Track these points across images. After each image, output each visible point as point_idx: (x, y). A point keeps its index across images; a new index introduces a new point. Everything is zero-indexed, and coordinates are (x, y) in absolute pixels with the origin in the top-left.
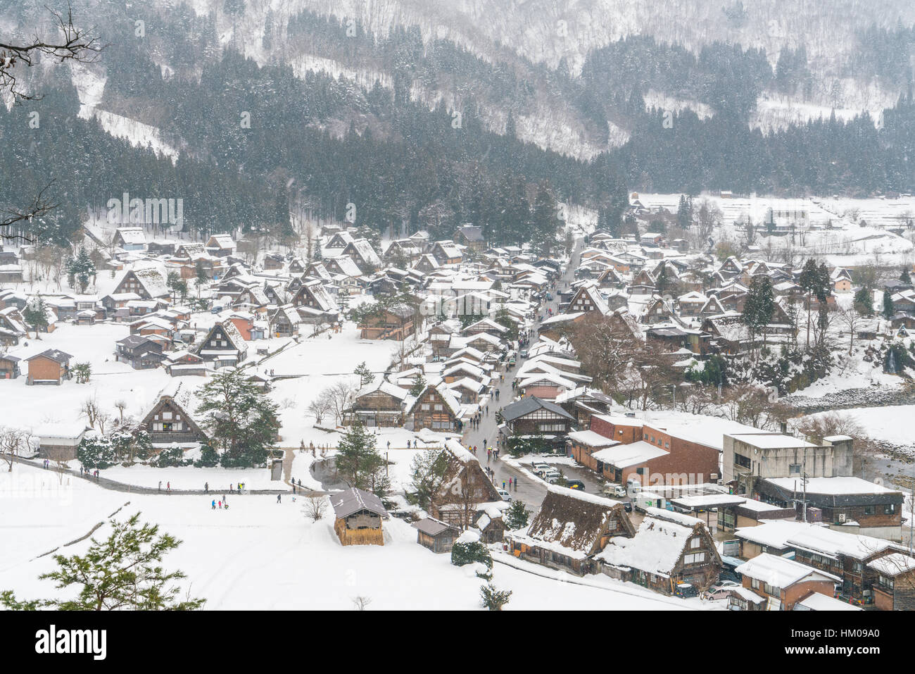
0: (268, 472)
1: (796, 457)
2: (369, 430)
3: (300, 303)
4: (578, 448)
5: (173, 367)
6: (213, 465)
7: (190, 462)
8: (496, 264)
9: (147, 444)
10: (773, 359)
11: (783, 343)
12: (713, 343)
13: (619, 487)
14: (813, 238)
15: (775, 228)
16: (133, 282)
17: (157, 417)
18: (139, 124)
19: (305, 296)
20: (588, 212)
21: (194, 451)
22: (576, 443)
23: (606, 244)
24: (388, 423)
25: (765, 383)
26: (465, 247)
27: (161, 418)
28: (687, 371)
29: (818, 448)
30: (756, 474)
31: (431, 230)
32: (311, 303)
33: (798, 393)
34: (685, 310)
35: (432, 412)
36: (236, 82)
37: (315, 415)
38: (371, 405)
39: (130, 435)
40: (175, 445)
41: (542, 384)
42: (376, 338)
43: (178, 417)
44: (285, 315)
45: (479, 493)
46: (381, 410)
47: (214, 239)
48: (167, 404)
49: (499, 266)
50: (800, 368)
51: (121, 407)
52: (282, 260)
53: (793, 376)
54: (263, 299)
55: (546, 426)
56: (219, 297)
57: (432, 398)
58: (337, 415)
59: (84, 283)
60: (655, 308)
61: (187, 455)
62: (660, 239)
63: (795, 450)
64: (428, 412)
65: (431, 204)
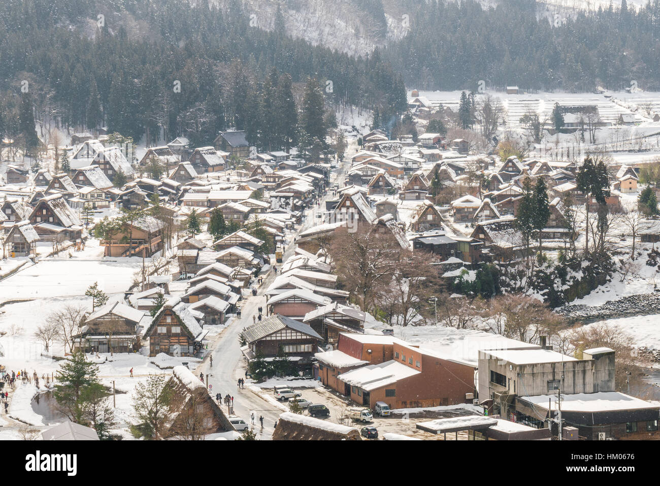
1: (554, 373)
2: (89, 358)
3: (39, 219)
4: (325, 370)
8: (259, 171)
10: (549, 266)
11: (560, 248)
12: (484, 251)
13: (366, 411)
14: (602, 134)
15: (563, 124)
19: (44, 212)
20: (363, 113)
22: (323, 365)
23: (381, 147)
24: (113, 348)
25: (542, 292)
26: (227, 154)
28: (456, 281)
29: (577, 362)
30: (512, 392)
31: (190, 136)
32: (51, 219)
33: (577, 302)
34: (458, 216)
37: (42, 342)
38: (102, 329)
41: (291, 301)
42: (121, 255)
44: (20, 232)
45: (209, 423)
46: (114, 334)
49: (263, 173)
50: (579, 275)
52: (27, 172)
53: (571, 283)
55: (291, 347)
57: (169, 320)
58: (66, 341)
60: (425, 214)
62: (438, 141)
63: (553, 365)
64: (165, 335)
65: (190, 108)
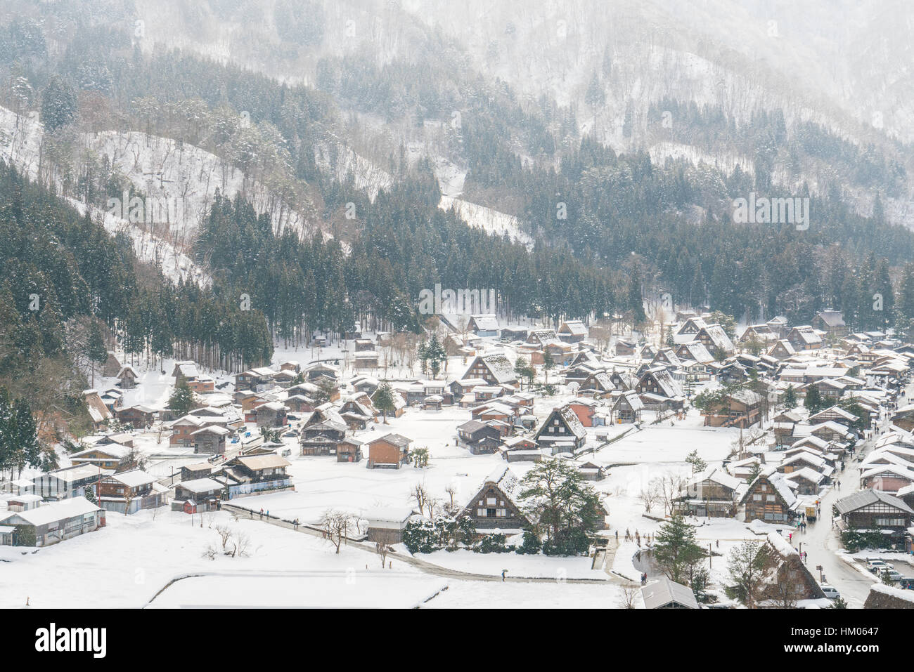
0: (590, 560)
2: (688, 520)
3: (644, 389)
5: (509, 453)
6: (535, 552)
7: (512, 548)
8: (856, 350)
9: (471, 530)
16: (481, 368)
17: (481, 503)
18: (498, 213)
19: (649, 383)
21: (517, 538)
24: (710, 512)
26: (825, 333)
27: (485, 503)
31: (789, 316)
32: (655, 390)
35: (764, 503)
36: (594, 169)
37: (644, 503)
39: (453, 520)
40: (497, 531)
41: (884, 476)
42: (720, 425)
43: (502, 503)
44: (627, 401)
45: (801, 589)
46: (711, 499)
47: (565, 325)
48: (490, 490)
49: (859, 352)
51: (450, 492)
52: (634, 346)
54: (608, 385)
55: (884, 520)
56: (567, 383)
57: (764, 488)
58: (666, 504)
59: (436, 369)
61: (510, 542)
64: (760, 502)
65: (789, 289)
